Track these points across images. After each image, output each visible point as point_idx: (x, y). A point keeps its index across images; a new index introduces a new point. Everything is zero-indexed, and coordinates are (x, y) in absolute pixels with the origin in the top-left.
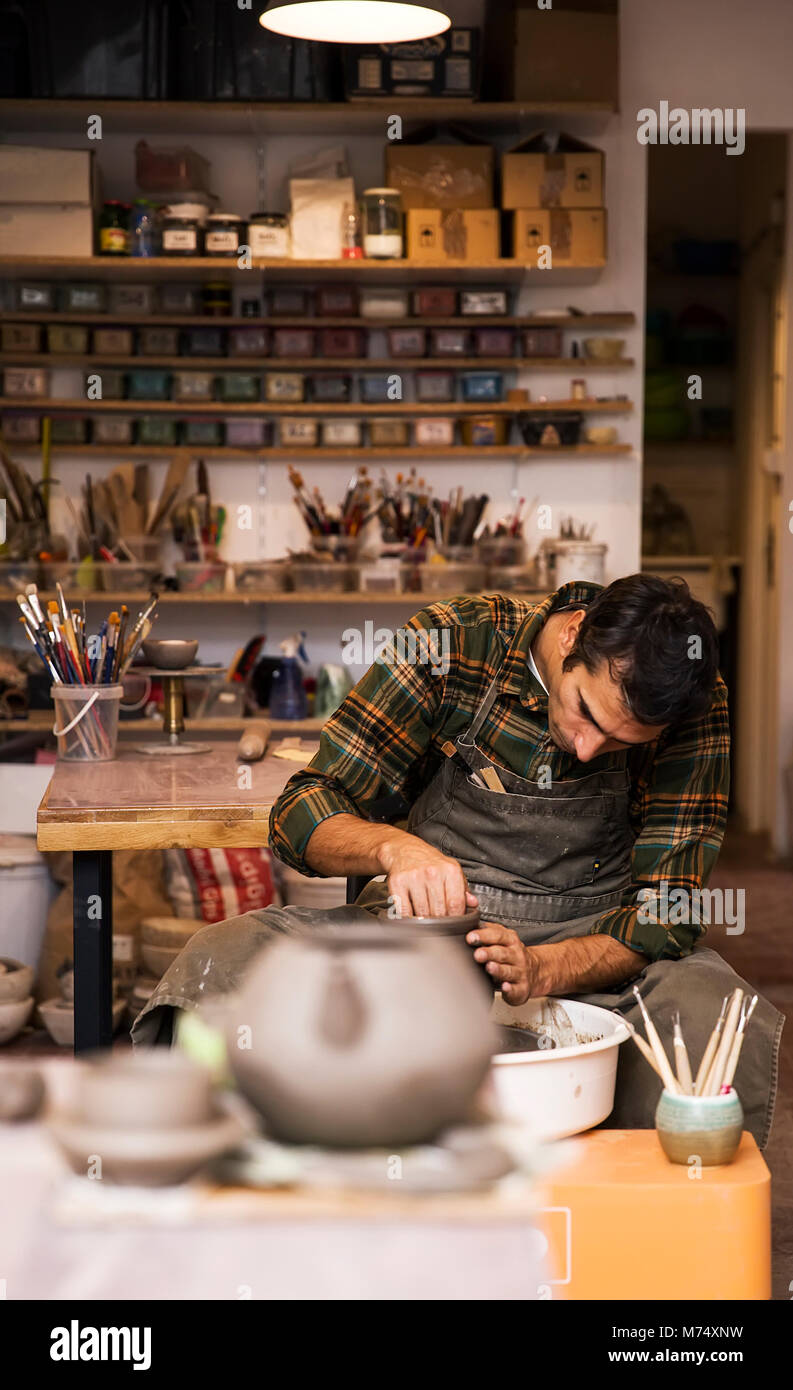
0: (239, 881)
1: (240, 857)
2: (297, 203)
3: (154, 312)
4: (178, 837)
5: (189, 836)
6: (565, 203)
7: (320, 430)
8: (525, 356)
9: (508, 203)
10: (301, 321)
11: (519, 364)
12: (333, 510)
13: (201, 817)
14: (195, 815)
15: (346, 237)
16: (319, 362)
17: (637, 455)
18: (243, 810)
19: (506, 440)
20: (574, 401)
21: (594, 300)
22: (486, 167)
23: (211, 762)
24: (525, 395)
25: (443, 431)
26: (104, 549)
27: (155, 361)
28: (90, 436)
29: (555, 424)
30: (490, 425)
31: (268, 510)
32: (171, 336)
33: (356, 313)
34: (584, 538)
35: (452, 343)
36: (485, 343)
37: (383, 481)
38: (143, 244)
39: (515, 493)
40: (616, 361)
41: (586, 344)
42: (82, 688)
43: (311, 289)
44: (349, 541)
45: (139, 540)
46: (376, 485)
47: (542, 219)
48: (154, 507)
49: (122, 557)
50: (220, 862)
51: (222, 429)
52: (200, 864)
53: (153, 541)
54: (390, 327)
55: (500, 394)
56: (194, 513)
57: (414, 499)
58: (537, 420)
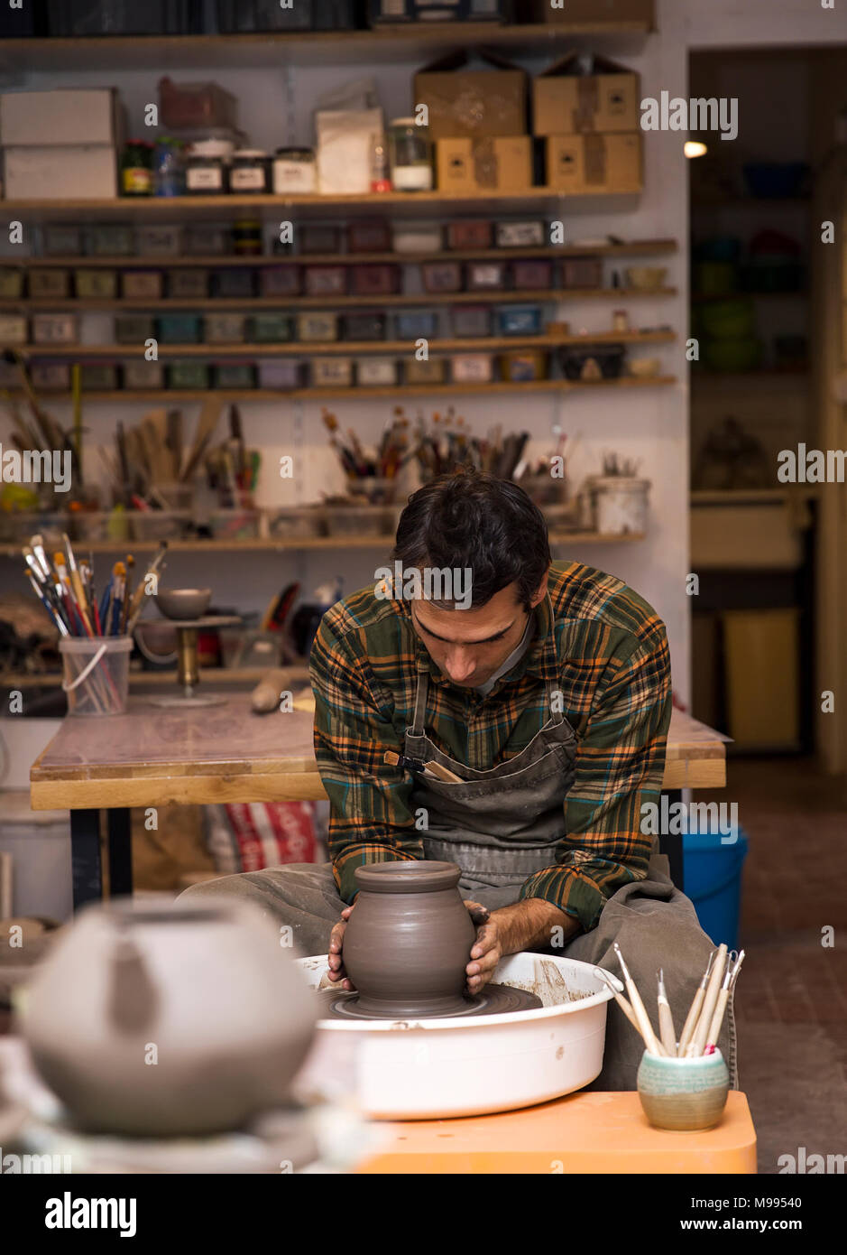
0: (280, 834)
1: (281, 810)
2: (324, 136)
3: (183, 253)
4: (174, 793)
5: (186, 792)
6: (599, 127)
7: (354, 370)
8: (564, 287)
9: (541, 129)
10: (333, 258)
11: (557, 295)
12: (370, 452)
13: (198, 773)
14: (192, 770)
15: (374, 170)
16: (353, 300)
17: (683, 387)
18: (240, 764)
19: (546, 375)
20: (616, 333)
21: (635, 226)
22: (517, 93)
23: (222, 715)
24: (565, 328)
25: (481, 368)
26: (136, 498)
27: (185, 304)
28: (120, 383)
29: (597, 358)
30: (530, 361)
31: (306, 453)
32: (202, 277)
33: (389, 248)
34: (629, 473)
35: (488, 276)
36: (522, 274)
37: (421, 421)
38: (167, 184)
39: (558, 430)
40: (659, 289)
41: (627, 273)
42: (89, 640)
43: (343, 224)
44: (386, 484)
45: (173, 487)
46: (414, 425)
47: (575, 145)
48: (187, 453)
49: (155, 505)
50: (260, 816)
51: (255, 372)
52: (240, 818)
53: (186, 488)
54: (425, 261)
55: (538, 327)
56: (228, 459)
57: (453, 438)
58: (576, 354)
